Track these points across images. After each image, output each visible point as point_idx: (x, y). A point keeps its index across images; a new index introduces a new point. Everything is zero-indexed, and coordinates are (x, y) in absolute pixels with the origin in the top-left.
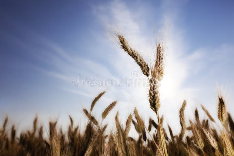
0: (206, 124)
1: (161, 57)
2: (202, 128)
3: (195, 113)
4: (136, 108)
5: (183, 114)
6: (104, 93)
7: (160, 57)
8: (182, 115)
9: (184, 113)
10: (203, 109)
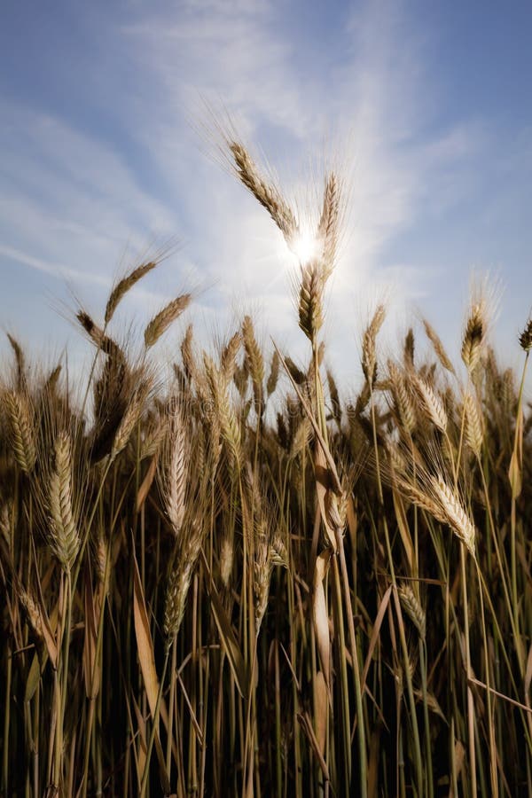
0: (429, 375)
1: (335, 208)
2: (417, 381)
3: (405, 344)
4: (247, 319)
5: (373, 344)
6: (150, 266)
7: (331, 209)
8: (370, 345)
9: (376, 341)
10: (429, 333)
